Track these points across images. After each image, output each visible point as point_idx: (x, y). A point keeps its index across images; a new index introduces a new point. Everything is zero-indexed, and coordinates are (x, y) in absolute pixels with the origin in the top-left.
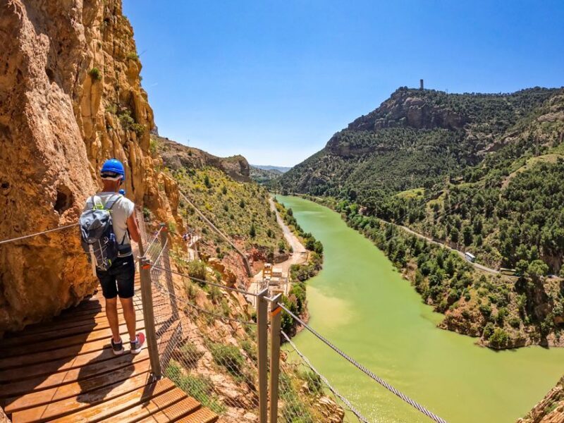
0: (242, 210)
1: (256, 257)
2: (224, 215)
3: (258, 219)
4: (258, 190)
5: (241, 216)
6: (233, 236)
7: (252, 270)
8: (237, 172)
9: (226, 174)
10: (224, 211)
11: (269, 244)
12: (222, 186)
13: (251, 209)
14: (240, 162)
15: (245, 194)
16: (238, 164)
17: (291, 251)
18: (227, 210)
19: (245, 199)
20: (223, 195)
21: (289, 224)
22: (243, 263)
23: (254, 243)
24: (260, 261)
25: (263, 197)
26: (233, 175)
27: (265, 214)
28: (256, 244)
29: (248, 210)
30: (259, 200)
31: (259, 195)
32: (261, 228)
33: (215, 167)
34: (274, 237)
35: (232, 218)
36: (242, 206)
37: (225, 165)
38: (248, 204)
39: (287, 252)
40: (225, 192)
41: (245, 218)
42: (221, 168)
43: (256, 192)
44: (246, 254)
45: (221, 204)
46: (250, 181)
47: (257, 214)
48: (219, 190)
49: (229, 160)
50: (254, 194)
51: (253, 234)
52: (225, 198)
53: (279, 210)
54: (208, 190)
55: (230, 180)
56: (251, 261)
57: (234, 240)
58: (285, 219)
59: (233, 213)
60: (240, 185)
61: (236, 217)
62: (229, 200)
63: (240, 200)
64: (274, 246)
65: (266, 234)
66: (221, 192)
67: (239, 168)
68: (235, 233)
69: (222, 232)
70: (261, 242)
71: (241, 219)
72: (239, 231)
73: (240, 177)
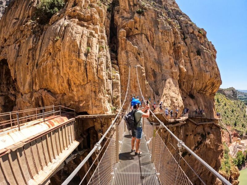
0: (232, 113)
1: (235, 135)
2: (224, 115)
3: (239, 118)
4: (241, 104)
5: (232, 116)
6: (227, 125)
7: (232, 140)
8: (231, 96)
9: (226, 96)
10: (224, 113)
11: (242, 130)
12: (224, 102)
13: (237, 113)
14: (232, 91)
15: (235, 106)
16: (231, 92)
18: (225, 113)
19: (234, 109)
20: (225, 106)
22: (229, 137)
23: (235, 129)
24: (236, 137)
25: (243, 107)
26: (229, 97)
27: (242, 116)
28: (236, 129)
29: (235, 114)
30: (241, 109)
31: (241, 107)
32: (240, 123)
33: (221, 93)
34: (245, 127)
36: (233, 112)
37: (226, 92)
38: (235, 111)
40: (225, 105)
41: (233, 117)
42: (224, 94)
44: (231, 133)
45: (223, 110)
46: (237, 99)
47: (239, 116)
48: (223, 104)
49: (228, 90)
50: (239, 106)
51: (235, 125)
52: (225, 107)
54: (218, 104)
55: (228, 99)
56: (232, 136)
57: (227, 126)
59: (228, 115)
60: (232, 102)
61: (229, 116)
62: (227, 109)
63: (232, 109)
64: (244, 131)
65: (241, 126)
67: (232, 94)
68: (228, 123)
69: (223, 122)
70: (238, 129)
71: (231, 117)
72: (230, 123)
73: (232, 97)
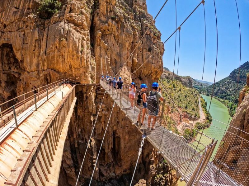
0: (185, 98)
1: (185, 116)
2: (178, 99)
3: (190, 103)
4: (195, 92)
5: (184, 100)
6: (179, 107)
7: (182, 120)
8: (187, 83)
9: (182, 83)
10: (178, 97)
11: (191, 113)
12: (180, 88)
13: (189, 99)
14: (189, 79)
15: (188, 93)
16: (188, 80)
17: (199, 117)
18: (179, 97)
19: (188, 95)
20: (179, 91)
21: (203, 108)
22: (179, 117)
23: (186, 111)
24: (186, 118)
25: (196, 95)
26: (185, 84)
27: (194, 102)
28: (186, 112)
29: (188, 99)
30: (194, 96)
31: (194, 94)
32: (191, 107)
33: (178, 80)
34: (194, 111)
35: (180, 100)
36: (186, 97)
37: (183, 80)
38: (188, 96)
39: (197, 117)
40: (180, 90)
41: (185, 102)
42: (181, 81)
43: (194, 92)
44: (181, 114)
45: (177, 95)
46: (192, 87)
47: (191, 101)
48: (178, 89)
49: (184, 78)
50: (192, 93)
51: (186, 107)
52: (180, 93)
53: (201, 102)
54: (174, 89)
55: (183, 86)
56: (183, 117)
57: (179, 108)
58: (202, 105)
59: (181, 99)
60: (187, 88)
61: (182, 100)
62: (181, 94)
63: (185, 94)
64: (193, 114)
65: (192, 109)
66: (179, 90)
67: (188, 82)
68: (180, 105)
69: (175, 104)
70: (188, 111)
71: (184, 101)
72: (182, 106)
73: (188, 85)
